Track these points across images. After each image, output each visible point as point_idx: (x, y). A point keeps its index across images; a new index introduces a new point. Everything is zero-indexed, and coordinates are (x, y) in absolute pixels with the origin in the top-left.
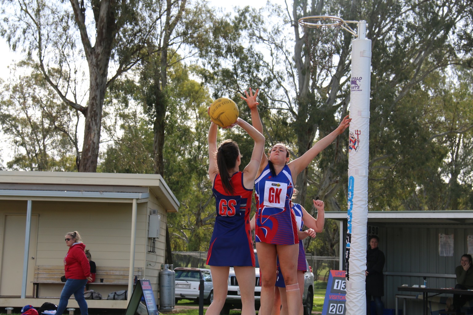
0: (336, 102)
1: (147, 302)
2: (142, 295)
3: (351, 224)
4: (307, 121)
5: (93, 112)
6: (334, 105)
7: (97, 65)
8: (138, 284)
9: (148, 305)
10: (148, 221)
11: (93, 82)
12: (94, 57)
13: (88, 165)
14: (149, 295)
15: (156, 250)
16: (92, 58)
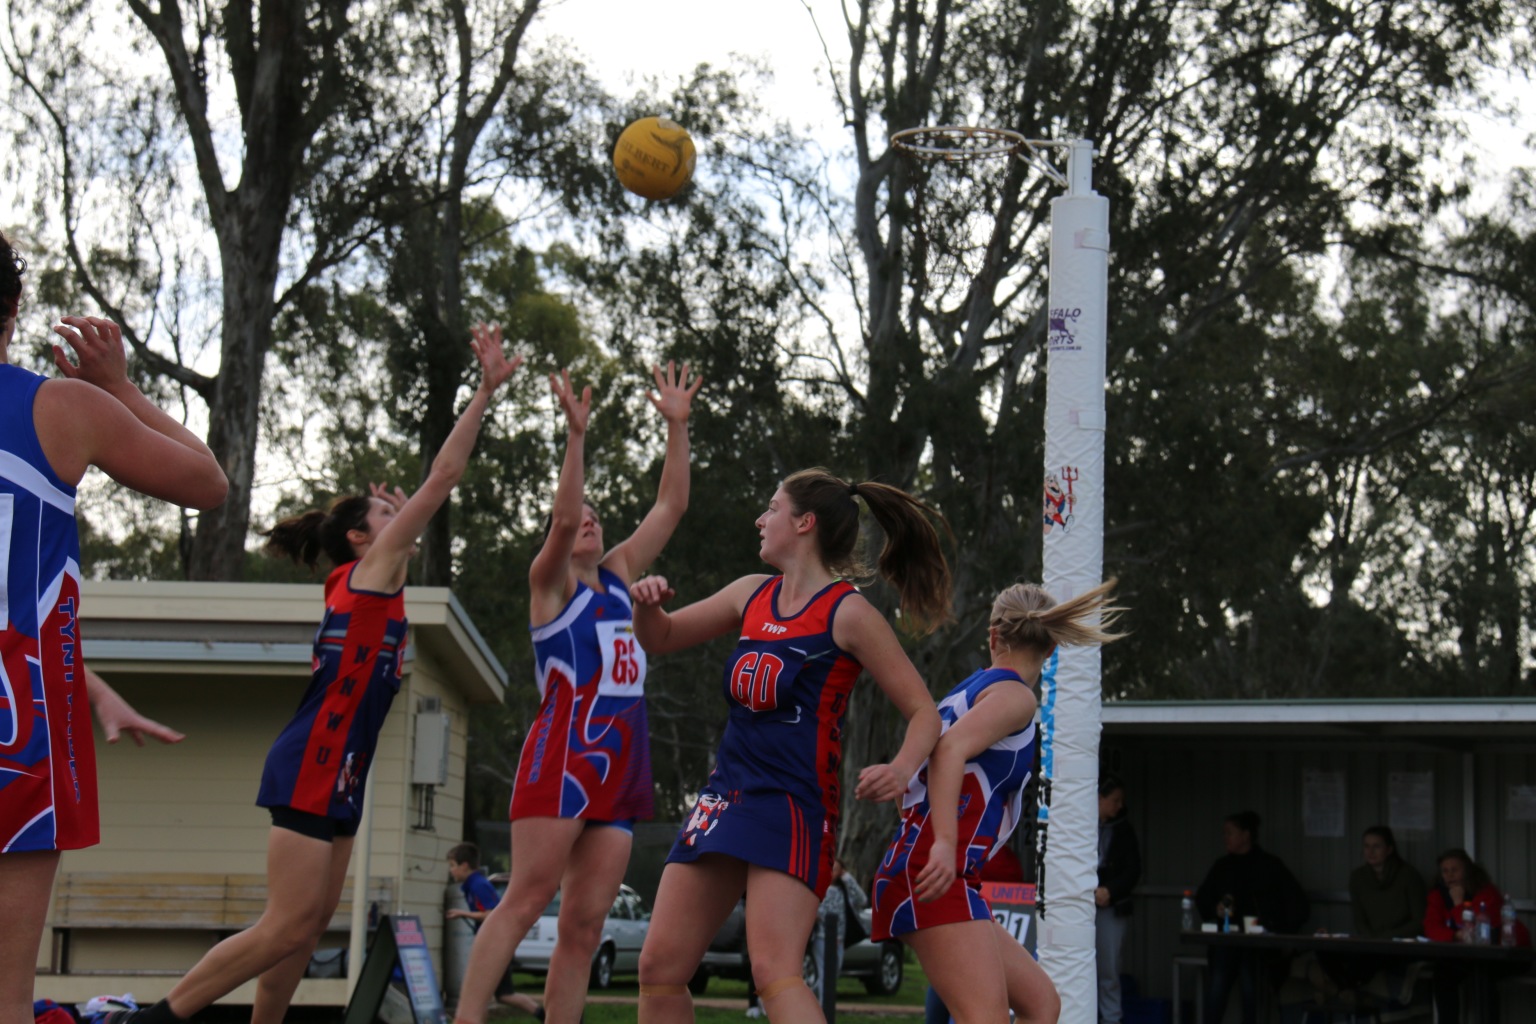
0: (982, 357)
1: (410, 986)
2: (397, 963)
3: (1050, 751)
4: (894, 417)
5: (232, 392)
6: (977, 367)
7: (246, 247)
8: (382, 930)
9: (414, 995)
10: (410, 733)
11: (234, 299)
12: (235, 220)
13: (216, 558)
14: (419, 963)
15: (437, 822)
16: (231, 224)
